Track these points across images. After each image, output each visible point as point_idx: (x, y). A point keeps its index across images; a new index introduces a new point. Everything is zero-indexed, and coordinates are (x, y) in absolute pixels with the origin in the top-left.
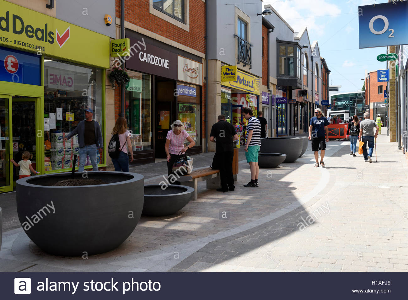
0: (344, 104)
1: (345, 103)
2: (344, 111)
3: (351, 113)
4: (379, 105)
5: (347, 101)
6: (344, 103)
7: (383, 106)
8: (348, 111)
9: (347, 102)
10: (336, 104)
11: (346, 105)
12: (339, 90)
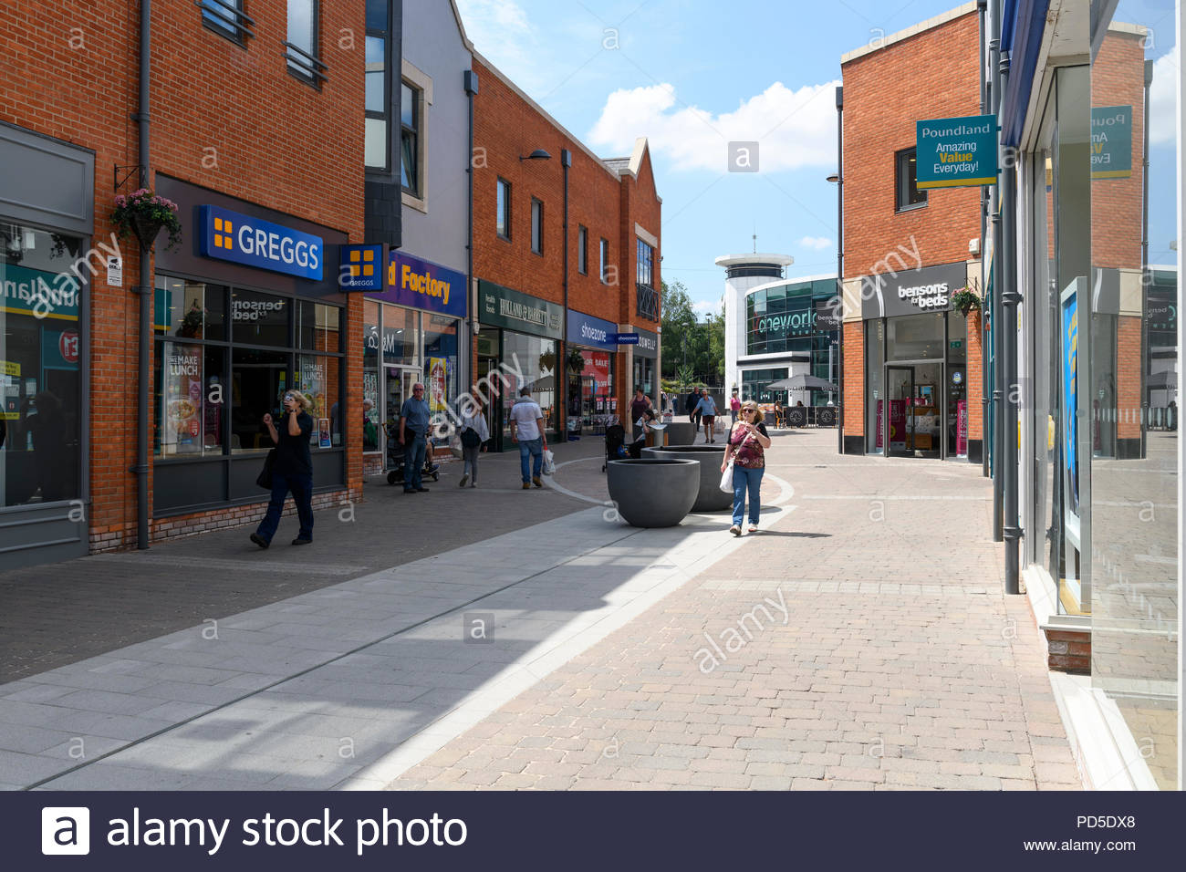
0: (791, 327)
1: (796, 320)
2: (789, 354)
3: (818, 362)
4: (903, 292)
5: (800, 314)
6: (791, 319)
7: (927, 302)
8: (807, 353)
9: (804, 316)
10: (763, 325)
11: (797, 330)
12: (783, 274)
